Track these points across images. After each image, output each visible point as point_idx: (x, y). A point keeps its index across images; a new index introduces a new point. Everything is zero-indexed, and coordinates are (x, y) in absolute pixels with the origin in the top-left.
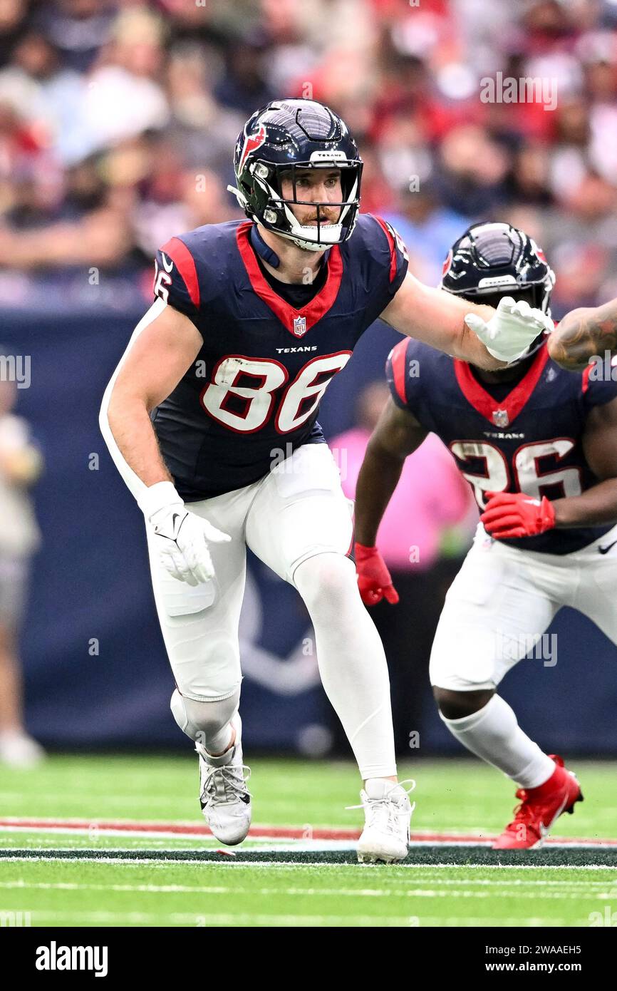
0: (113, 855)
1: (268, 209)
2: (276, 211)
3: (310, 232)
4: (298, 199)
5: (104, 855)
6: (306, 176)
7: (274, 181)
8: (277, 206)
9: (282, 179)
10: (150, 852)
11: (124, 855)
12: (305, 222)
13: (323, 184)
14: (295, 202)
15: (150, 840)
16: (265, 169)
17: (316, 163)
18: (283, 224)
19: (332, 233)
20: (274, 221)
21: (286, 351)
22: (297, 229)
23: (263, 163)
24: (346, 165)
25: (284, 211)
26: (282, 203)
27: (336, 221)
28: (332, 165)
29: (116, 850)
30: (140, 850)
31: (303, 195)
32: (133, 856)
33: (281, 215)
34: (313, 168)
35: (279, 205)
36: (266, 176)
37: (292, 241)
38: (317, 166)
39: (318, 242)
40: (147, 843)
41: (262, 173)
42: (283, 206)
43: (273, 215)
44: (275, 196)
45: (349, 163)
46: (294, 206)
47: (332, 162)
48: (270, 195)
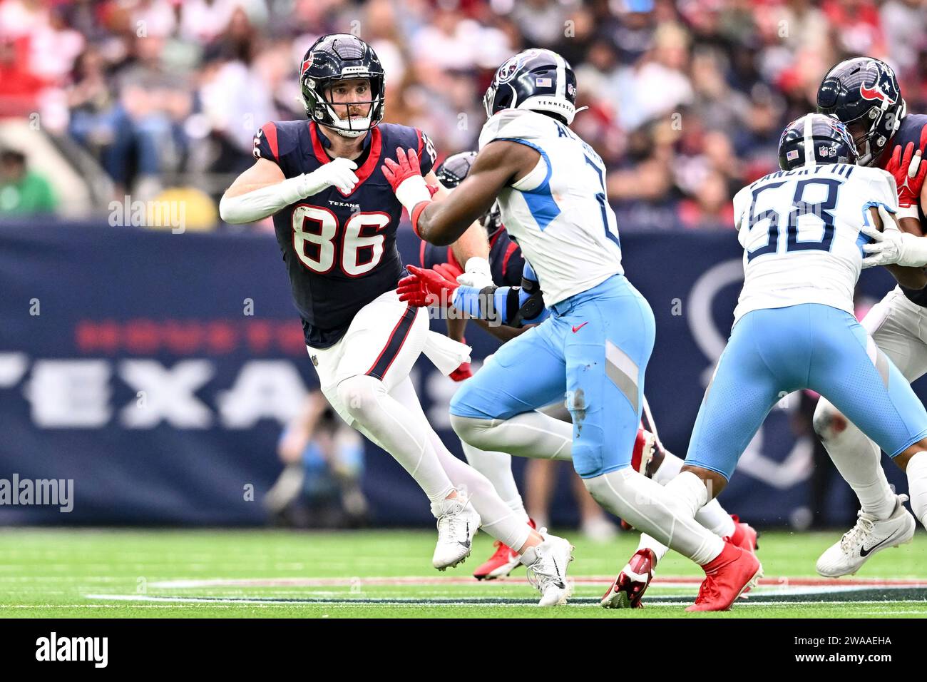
0: (665, 600)
1: (318, 110)
2: (322, 110)
3: (345, 124)
4: (334, 101)
5: (659, 600)
6: (342, 85)
7: (320, 89)
8: (322, 107)
9: (324, 89)
10: (690, 598)
11: (673, 600)
12: (342, 118)
13: (354, 90)
14: (333, 103)
15: (690, 589)
16: (313, 82)
17: (345, 75)
18: (328, 120)
19: (362, 123)
20: (322, 118)
21: (336, 203)
22: (338, 123)
23: (311, 78)
24: (368, 75)
25: (327, 110)
26: (325, 105)
27: (366, 115)
28: (356, 76)
29: (667, 597)
30: (684, 596)
31: (337, 97)
32: (679, 600)
33: (325, 112)
34: (343, 78)
35: (324, 106)
36: (314, 87)
37: (337, 132)
38: (346, 77)
39: (351, 130)
40: (688, 591)
41: (312, 85)
42: (326, 107)
43: (320, 114)
44: (321, 100)
45: (370, 74)
46: (333, 106)
47: (357, 74)
48: (317, 100)
